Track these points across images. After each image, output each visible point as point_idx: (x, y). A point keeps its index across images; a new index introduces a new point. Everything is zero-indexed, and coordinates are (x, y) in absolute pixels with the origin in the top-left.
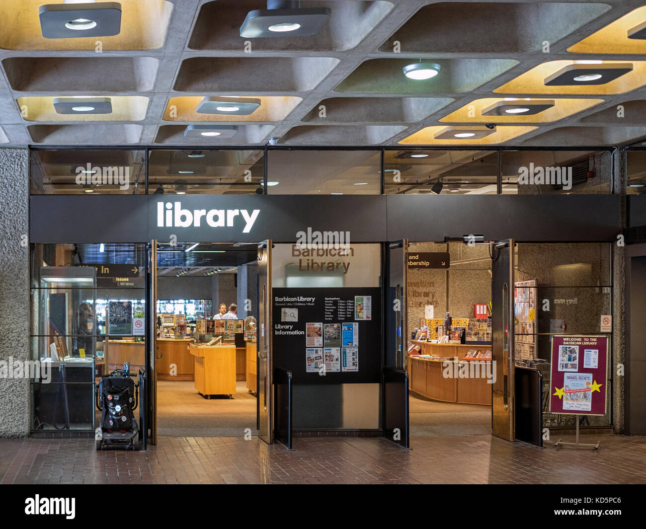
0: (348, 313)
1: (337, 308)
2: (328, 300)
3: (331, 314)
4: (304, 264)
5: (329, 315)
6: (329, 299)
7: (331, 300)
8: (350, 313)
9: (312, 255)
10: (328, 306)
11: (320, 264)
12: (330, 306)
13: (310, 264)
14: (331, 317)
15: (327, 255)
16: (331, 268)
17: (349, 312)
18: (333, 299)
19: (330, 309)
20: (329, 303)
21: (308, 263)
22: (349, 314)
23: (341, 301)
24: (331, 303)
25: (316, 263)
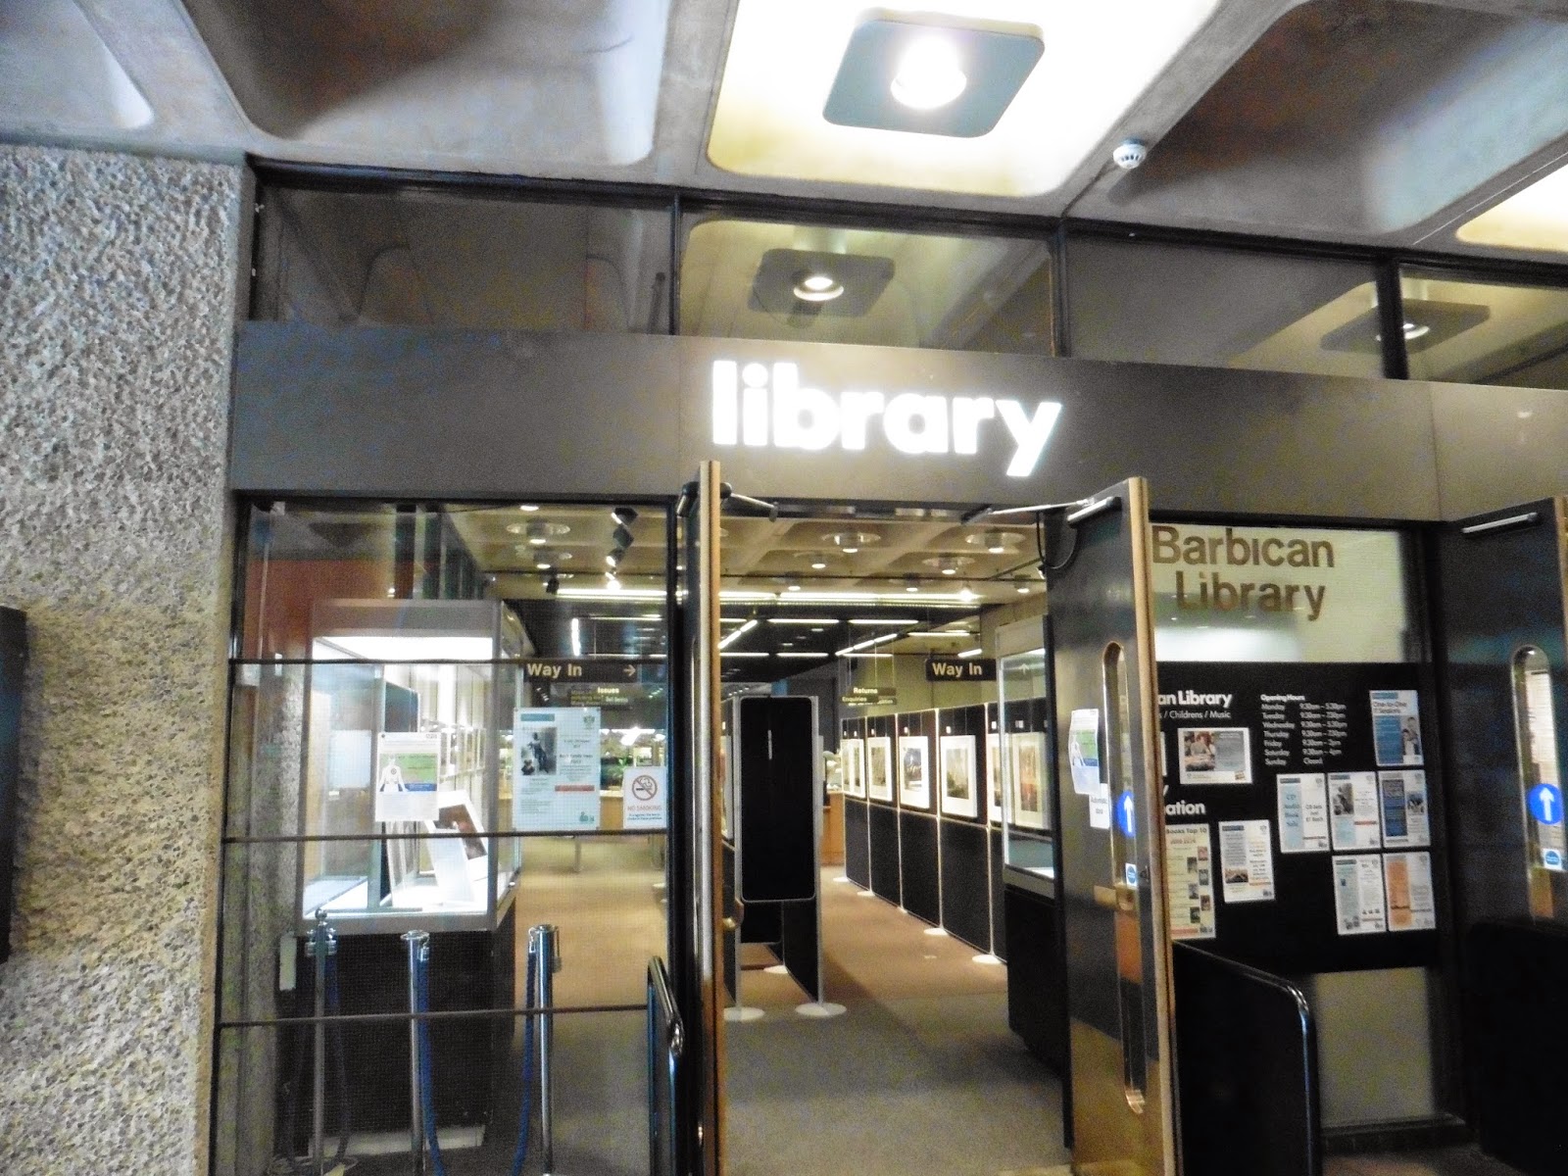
0: (1333, 743)
1: (1300, 728)
2: (1272, 703)
3: (1284, 748)
4: (1192, 588)
5: (1276, 749)
6: (1273, 698)
7: (1281, 703)
8: (1339, 743)
9: (1214, 561)
10: (1272, 721)
11: (1239, 591)
12: (1279, 721)
13: (1210, 590)
14: (1282, 758)
15: (1256, 562)
16: (1270, 603)
17: (1335, 739)
18: (1284, 699)
19: (1278, 730)
20: (1273, 712)
21: (1204, 586)
22: (1336, 748)
23: (1309, 706)
24: (1280, 712)
25: (1227, 586)
